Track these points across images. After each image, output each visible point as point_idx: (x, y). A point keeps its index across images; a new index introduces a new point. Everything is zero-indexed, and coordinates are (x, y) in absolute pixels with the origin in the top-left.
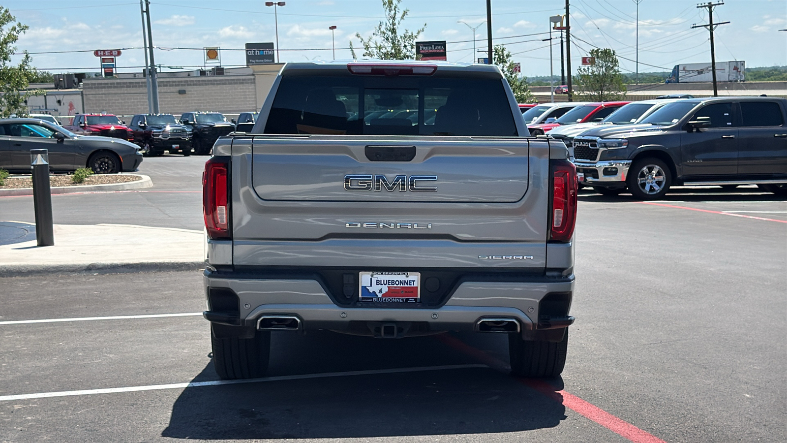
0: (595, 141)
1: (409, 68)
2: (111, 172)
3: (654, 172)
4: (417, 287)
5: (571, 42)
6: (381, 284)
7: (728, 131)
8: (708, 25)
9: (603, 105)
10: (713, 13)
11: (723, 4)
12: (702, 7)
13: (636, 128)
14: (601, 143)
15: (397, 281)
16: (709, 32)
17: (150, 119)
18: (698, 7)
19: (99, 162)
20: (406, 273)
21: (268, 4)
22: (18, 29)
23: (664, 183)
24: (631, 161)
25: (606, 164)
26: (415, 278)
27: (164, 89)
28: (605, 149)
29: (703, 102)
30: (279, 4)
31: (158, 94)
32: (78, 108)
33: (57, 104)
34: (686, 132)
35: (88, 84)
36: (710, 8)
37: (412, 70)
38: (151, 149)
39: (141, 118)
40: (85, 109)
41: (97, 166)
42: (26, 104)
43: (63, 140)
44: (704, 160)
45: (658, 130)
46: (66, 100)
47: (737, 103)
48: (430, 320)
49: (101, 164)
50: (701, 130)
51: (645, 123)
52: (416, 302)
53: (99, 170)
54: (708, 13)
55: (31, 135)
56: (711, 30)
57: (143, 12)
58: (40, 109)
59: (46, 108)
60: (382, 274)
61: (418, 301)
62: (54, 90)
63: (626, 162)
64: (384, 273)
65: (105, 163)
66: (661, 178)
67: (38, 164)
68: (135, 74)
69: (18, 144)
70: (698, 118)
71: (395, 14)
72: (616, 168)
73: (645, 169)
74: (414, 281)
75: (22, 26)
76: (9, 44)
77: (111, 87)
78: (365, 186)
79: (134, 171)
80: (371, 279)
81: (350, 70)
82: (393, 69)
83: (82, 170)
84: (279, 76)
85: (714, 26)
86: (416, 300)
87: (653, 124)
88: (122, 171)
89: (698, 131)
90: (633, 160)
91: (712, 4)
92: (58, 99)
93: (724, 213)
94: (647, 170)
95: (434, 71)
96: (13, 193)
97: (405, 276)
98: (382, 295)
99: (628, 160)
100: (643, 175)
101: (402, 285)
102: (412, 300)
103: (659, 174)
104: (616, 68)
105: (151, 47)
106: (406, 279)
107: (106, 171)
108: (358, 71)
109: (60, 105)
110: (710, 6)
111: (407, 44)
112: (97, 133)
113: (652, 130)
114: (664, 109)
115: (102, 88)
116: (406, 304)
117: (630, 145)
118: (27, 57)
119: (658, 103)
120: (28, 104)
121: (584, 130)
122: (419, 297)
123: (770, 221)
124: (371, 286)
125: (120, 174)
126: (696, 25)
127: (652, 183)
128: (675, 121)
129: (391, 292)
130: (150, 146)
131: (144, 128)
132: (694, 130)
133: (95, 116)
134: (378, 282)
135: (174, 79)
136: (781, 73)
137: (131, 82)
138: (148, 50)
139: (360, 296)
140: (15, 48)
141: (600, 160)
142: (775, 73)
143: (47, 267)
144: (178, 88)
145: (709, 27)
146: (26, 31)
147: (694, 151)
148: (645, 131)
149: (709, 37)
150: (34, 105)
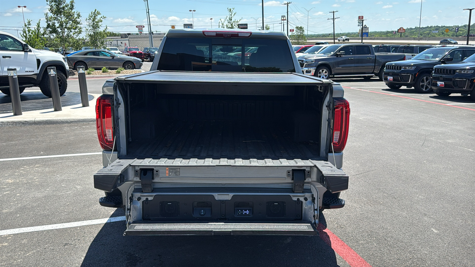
0: (303, 60)
1: (236, 33)
2: (132, 69)
3: (324, 72)
5: (288, 24)
7: (351, 56)
9: (304, 47)
11: (338, 11)
13: (316, 56)
14: (305, 61)
17: (150, 49)
18: (330, 13)
19: (127, 65)
21: (190, 11)
22: (103, 17)
23: (327, 76)
24: (316, 68)
25: (306, 69)
27: (154, 39)
28: (307, 63)
29: (342, 46)
30: (194, 11)
31: (153, 41)
32: (128, 45)
33: (121, 44)
34: (336, 57)
35: (131, 37)
36: (334, 13)
37: (238, 34)
38: (150, 59)
39: (146, 49)
40: (130, 45)
41: (126, 67)
43: (114, 58)
44: (342, 67)
45: (326, 56)
46: (124, 42)
47: (354, 46)
49: (128, 66)
50: (341, 56)
51: (320, 53)
53: (127, 68)
54: (333, 15)
55: (104, 55)
56: (334, 20)
57: (147, 12)
59: (118, 45)
62: (121, 39)
63: (314, 68)
65: (129, 66)
66: (326, 74)
67: (81, 72)
68: (146, 34)
69: (98, 59)
70: (341, 52)
71: (232, 13)
72: (310, 70)
73: (321, 71)
76: (99, 23)
77: (138, 38)
79: (140, 69)
81: (204, 34)
82: (227, 34)
83: (120, 68)
84: (165, 37)
87: (324, 54)
88: (135, 68)
89: (340, 57)
90: (317, 67)
91: (334, 11)
92: (121, 42)
93: (352, 88)
94: (322, 71)
95: (250, 35)
96: (94, 77)
99: (315, 67)
100: (320, 73)
103: (326, 72)
104: (303, 33)
105: (150, 25)
107: (129, 69)
108: (208, 35)
111: (235, 24)
113: (324, 56)
114: (328, 48)
115: (135, 38)
117: (316, 62)
118: (107, 28)
119: (324, 46)
120: (112, 43)
121: (299, 56)
123: (370, 92)
125: (135, 70)
126: (329, 19)
127: (323, 76)
128: (332, 53)
130: (150, 58)
131: (148, 52)
132: (339, 56)
133: (131, 48)
135: (159, 36)
136: (351, 35)
137: (145, 37)
138: (149, 26)
140: (102, 24)
141: (305, 67)
142: (349, 34)
143: (79, 120)
144: (160, 39)
145: (333, 19)
146: (106, 18)
147: (338, 64)
148: (321, 56)
149: (333, 22)
150: (114, 43)
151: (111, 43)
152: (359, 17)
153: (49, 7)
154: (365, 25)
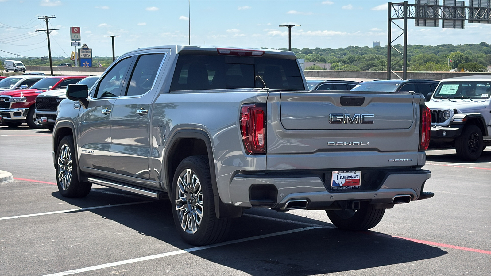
1: (250, 52)
4: (359, 179)
6: (342, 179)
8: (46, 30)
10: (48, 23)
11: (55, 17)
12: (41, 18)
15: (350, 176)
16: (47, 34)
18: (39, 19)
20: (354, 171)
26: (359, 174)
36: (47, 20)
37: (252, 53)
48: (373, 198)
52: (359, 188)
54: (46, 23)
56: (48, 33)
60: (343, 172)
61: (360, 188)
64: (344, 172)
74: (358, 176)
78: (340, 120)
80: (338, 175)
82: (242, 52)
85: (49, 31)
86: (358, 187)
91: (48, 17)
97: (354, 173)
98: (343, 185)
101: (352, 179)
102: (357, 187)
106: (355, 175)
110: (47, 18)
116: (354, 190)
122: (360, 185)
124: (337, 179)
126: (39, 30)
129: (347, 183)
134: (341, 177)
139: (332, 186)
145: (46, 31)
149: (47, 37)
152: (72, 29)
154: (85, 45)
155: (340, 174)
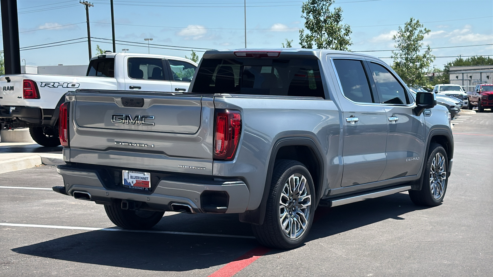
1: (266, 53)
4: (149, 181)
6: (133, 178)
15: (140, 177)
20: (143, 173)
22: (424, 32)
26: (148, 176)
42: (471, 78)
48: (146, 201)
52: (149, 190)
58: (478, 81)
59: (481, 81)
60: (133, 172)
74: (148, 178)
75: (427, 30)
76: (419, 42)
78: (120, 121)
80: (128, 175)
81: (235, 54)
82: (257, 54)
86: (148, 189)
92: (488, 75)
95: (279, 55)
97: (143, 174)
98: (133, 185)
101: (142, 180)
106: (144, 176)
108: (239, 55)
109: (488, 79)
112: (486, 96)
116: (144, 192)
118: (429, 49)
122: (150, 187)
124: (128, 179)
129: (138, 183)
133: (487, 86)
134: (131, 177)
139: (123, 184)
146: (429, 33)
150: (475, 79)
151: (470, 79)
153: (305, 21)
155: (130, 173)
